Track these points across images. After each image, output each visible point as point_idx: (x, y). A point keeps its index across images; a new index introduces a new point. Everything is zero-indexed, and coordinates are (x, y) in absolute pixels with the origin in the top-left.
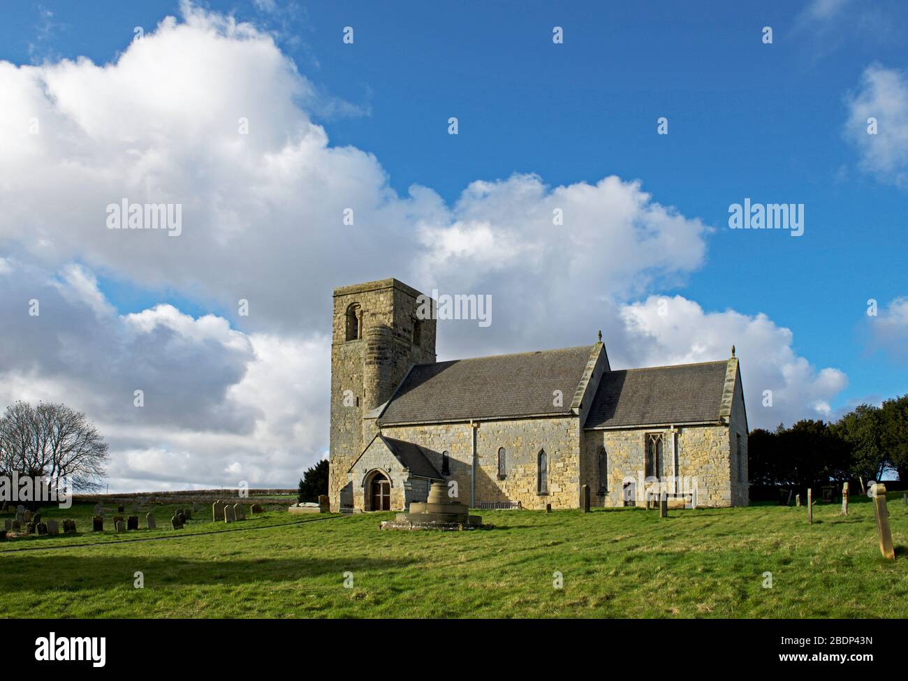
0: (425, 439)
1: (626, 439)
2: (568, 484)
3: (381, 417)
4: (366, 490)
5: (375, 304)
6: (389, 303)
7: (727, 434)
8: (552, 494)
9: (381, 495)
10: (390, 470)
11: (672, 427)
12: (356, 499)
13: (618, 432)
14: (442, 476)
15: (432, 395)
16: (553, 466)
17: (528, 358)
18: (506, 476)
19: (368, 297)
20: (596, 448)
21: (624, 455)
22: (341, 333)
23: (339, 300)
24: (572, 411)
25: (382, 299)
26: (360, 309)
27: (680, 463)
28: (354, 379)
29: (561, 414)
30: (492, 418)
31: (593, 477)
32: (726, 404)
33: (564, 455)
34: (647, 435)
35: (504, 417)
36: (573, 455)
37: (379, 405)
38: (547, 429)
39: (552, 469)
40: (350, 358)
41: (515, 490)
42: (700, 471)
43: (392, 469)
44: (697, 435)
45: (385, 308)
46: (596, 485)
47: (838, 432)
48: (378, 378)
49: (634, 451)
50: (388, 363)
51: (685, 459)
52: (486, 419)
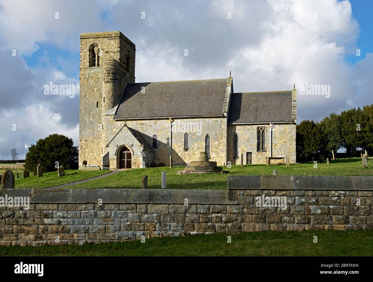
0: (143, 128)
1: (248, 130)
2: (220, 152)
3: (115, 114)
4: (117, 157)
5: (108, 46)
6: (117, 46)
7: (295, 128)
8: (212, 158)
9: (126, 160)
10: (132, 145)
11: (270, 124)
12: (111, 162)
13: (244, 126)
14: (153, 149)
15: (143, 102)
16: (213, 143)
17: (193, 83)
18: (188, 149)
19: (104, 41)
20: (233, 134)
21: (247, 138)
22: (85, 62)
23: (84, 41)
24: (223, 114)
25: (112, 43)
26: (98, 48)
27: (273, 142)
28: (95, 90)
29: (218, 116)
30: (182, 117)
31: (232, 149)
32: (294, 113)
33: (219, 138)
34: (258, 128)
35: (188, 117)
36: (223, 138)
37: (113, 107)
38: (210, 124)
39: (212, 145)
40: (92, 77)
41: (193, 156)
42: (283, 146)
43: (133, 145)
44: (282, 128)
45: (115, 49)
46: (233, 154)
47: (322, 127)
48: (112, 91)
49: (252, 136)
50: (118, 82)
51: (275, 140)
52: (179, 117)
